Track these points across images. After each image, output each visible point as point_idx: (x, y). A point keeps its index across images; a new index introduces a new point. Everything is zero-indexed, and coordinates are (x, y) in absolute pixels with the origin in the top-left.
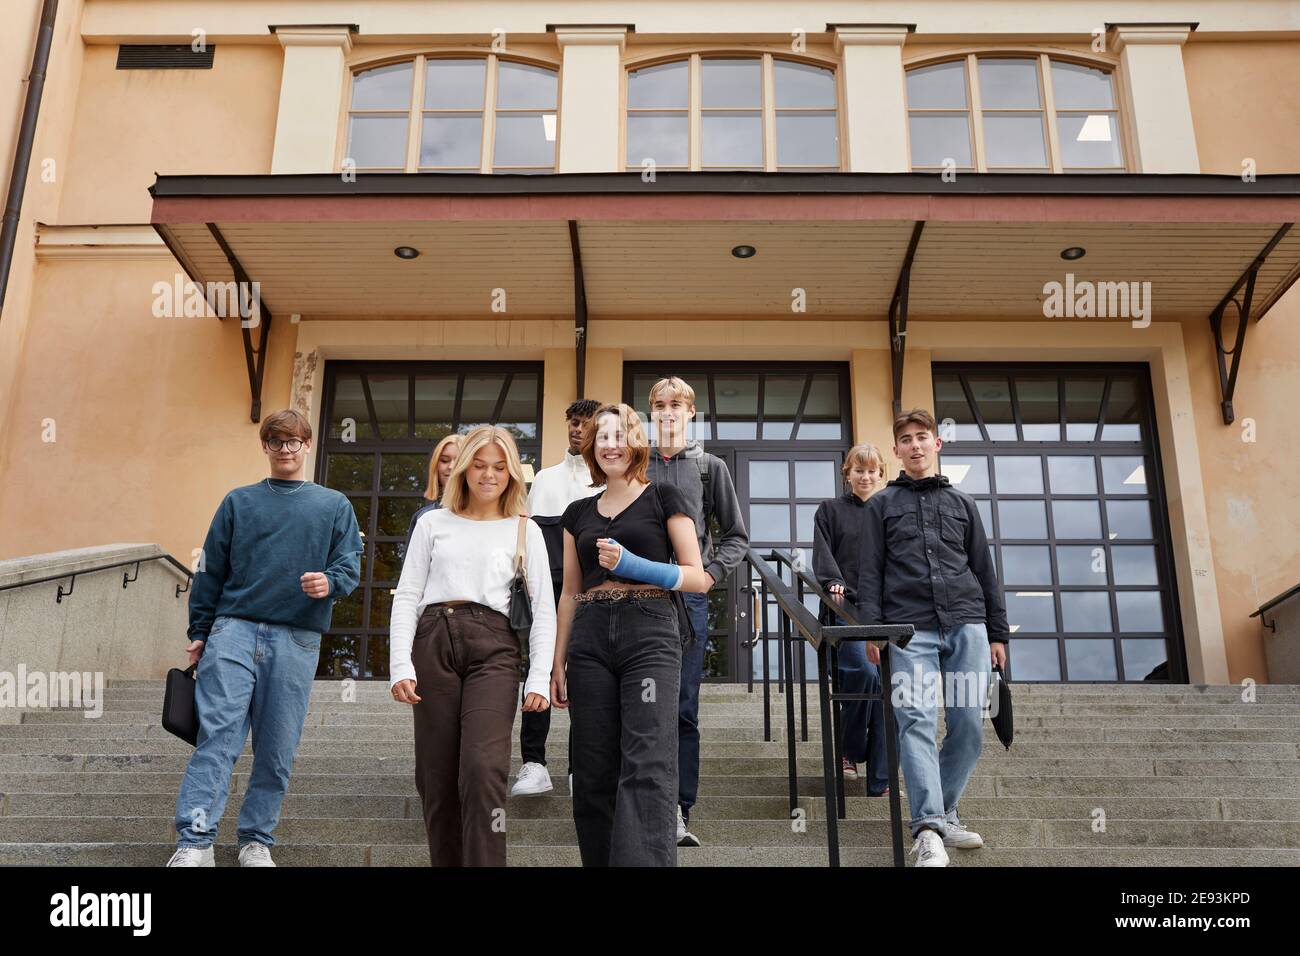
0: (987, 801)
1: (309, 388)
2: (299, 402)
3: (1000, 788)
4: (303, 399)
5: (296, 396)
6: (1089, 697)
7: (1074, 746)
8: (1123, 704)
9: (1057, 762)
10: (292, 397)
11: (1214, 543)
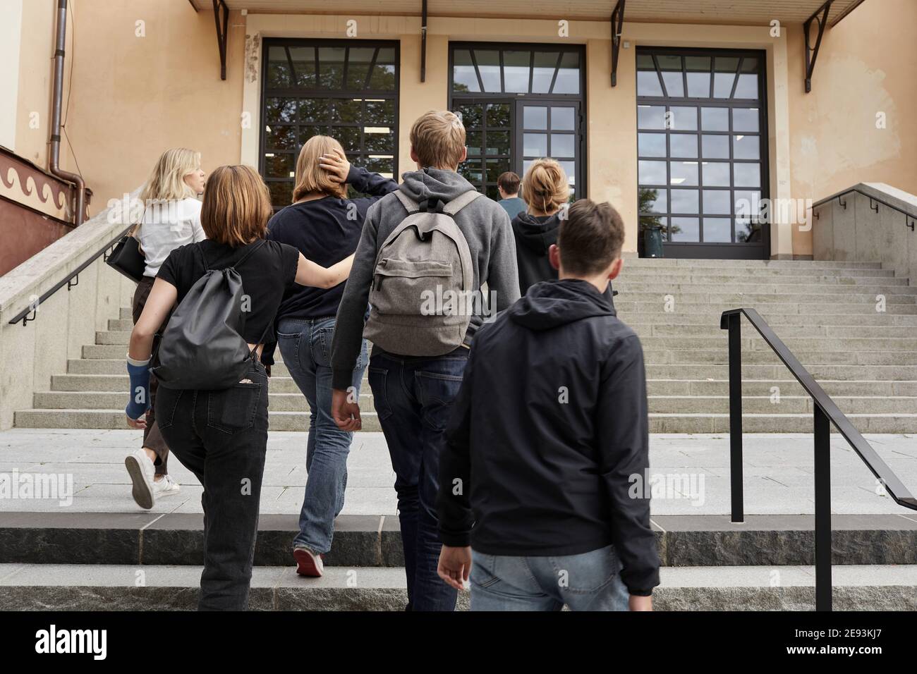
0: (647, 339)
1: (256, 58)
2: (250, 68)
3: (654, 330)
4: (253, 66)
5: (248, 63)
6: (707, 269)
7: (692, 304)
8: (722, 275)
9: (682, 315)
10: (246, 64)
11: (791, 164)
